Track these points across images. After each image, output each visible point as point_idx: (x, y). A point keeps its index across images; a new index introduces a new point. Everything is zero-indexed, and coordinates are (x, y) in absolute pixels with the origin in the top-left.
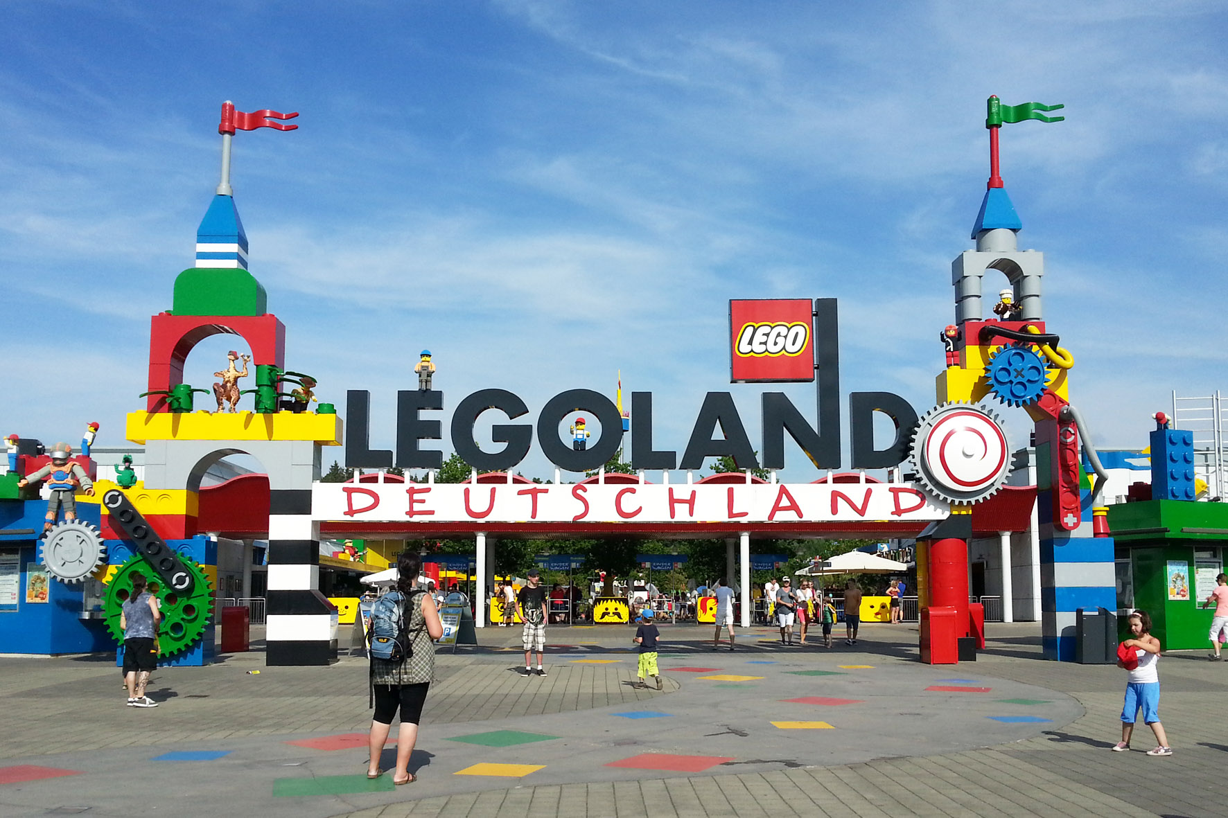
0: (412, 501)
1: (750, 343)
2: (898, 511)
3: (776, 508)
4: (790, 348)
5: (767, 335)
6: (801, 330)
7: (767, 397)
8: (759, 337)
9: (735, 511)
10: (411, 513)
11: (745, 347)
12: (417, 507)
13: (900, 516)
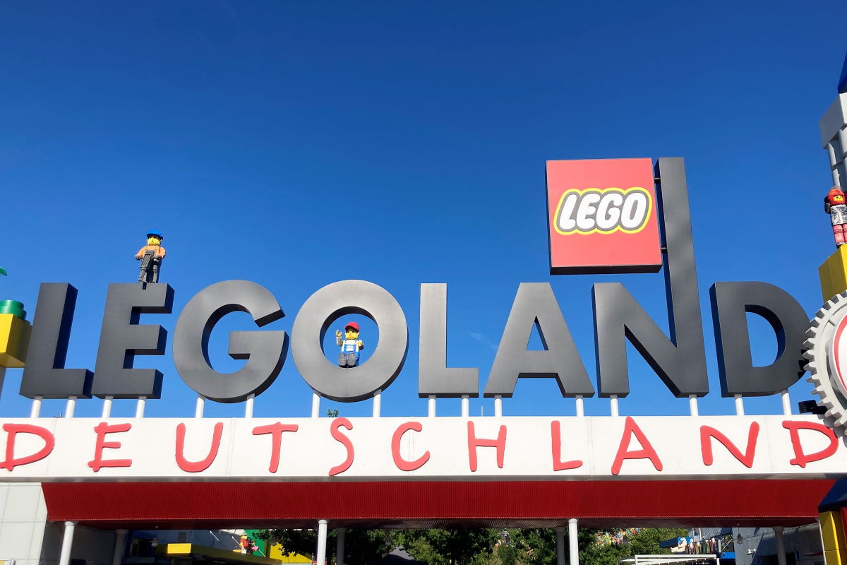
0: (101, 445)
1: (574, 216)
2: (800, 460)
3: (623, 455)
5: (596, 205)
6: (640, 197)
8: (585, 209)
9: (563, 459)
12: (108, 454)
13: (803, 466)
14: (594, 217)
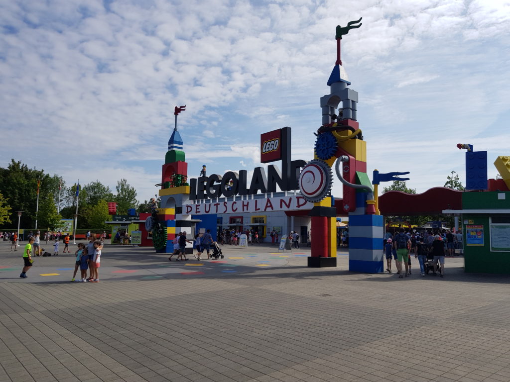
0: (197, 209)
1: (265, 149)
2: (299, 206)
3: (267, 207)
4: (275, 148)
5: (269, 145)
6: (277, 141)
7: (269, 166)
8: (267, 146)
9: (257, 208)
10: (197, 212)
11: (264, 151)
12: (198, 210)
13: (299, 208)
14: (268, 148)
